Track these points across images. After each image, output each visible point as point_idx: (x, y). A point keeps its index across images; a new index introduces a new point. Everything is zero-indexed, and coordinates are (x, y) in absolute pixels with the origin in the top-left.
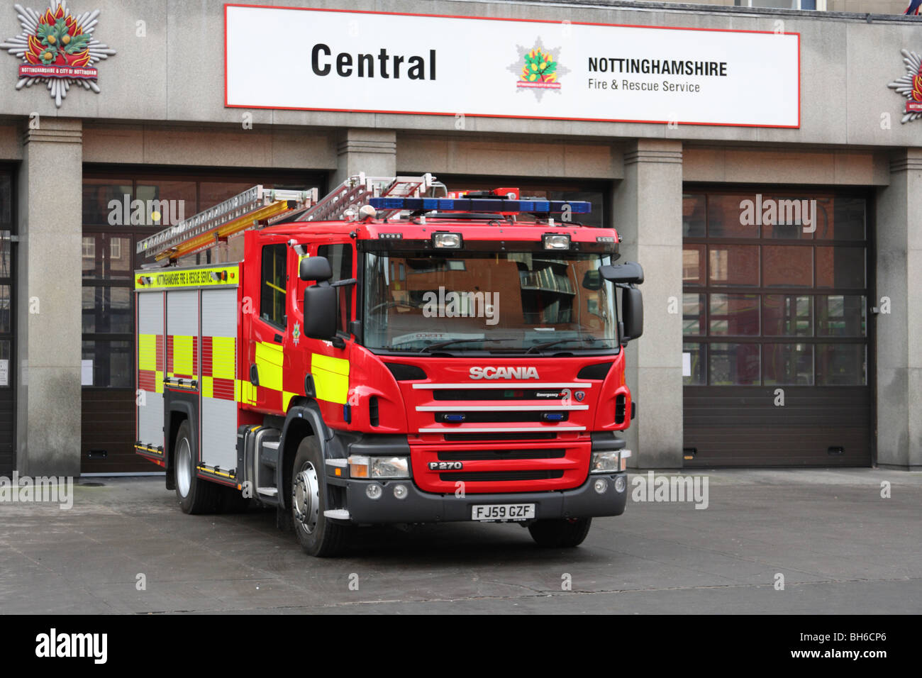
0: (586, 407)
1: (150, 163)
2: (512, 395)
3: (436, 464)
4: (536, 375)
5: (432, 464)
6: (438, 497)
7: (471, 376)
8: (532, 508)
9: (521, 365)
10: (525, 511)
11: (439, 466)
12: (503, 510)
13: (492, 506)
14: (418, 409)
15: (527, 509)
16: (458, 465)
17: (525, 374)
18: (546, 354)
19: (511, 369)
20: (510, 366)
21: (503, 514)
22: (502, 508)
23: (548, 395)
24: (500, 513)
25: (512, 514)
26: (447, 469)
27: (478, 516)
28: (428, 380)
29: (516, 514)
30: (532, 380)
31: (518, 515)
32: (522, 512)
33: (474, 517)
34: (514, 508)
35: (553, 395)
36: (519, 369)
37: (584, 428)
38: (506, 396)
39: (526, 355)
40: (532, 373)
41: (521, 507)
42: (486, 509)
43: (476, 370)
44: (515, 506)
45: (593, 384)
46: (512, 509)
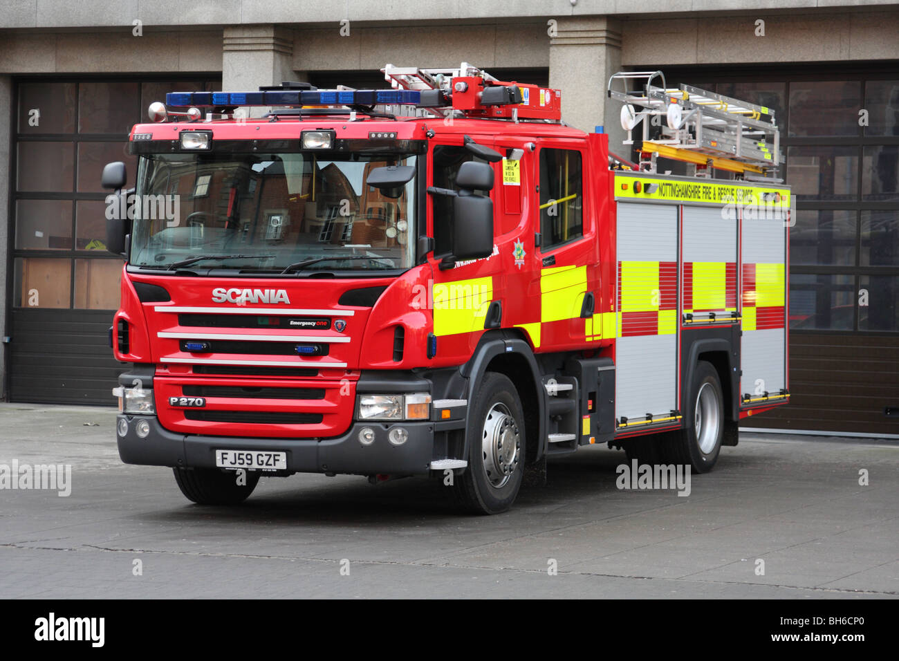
0: (347, 340)
1: (703, 63)
2: (266, 322)
3: (176, 399)
4: (287, 300)
5: (172, 399)
6: (180, 438)
7: (213, 298)
8: (283, 457)
9: (270, 286)
10: (275, 460)
11: (179, 401)
12: (249, 457)
13: (238, 452)
14: (160, 335)
15: (277, 458)
16: (199, 401)
17: (274, 298)
18: (301, 274)
19: (258, 292)
20: (257, 287)
21: (249, 462)
22: (247, 455)
23: (304, 324)
24: (246, 461)
25: (260, 463)
26: (188, 406)
27: (223, 463)
28: (172, 302)
29: (265, 462)
30: (281, 305)
31: (267, 464)
32: (271, 461)
33: (219, 464)
34: (262, 455)
35: (309, 323)
36: (267, 291)
37: (345, 365)
38: (260, 323)
39: (281, 275)
40: (281, 297)
41: (270, 455)
42: (231, 454)
43: (219, 292)
44: (264, 453)
45: (356, 311)
46: (259, 457)
